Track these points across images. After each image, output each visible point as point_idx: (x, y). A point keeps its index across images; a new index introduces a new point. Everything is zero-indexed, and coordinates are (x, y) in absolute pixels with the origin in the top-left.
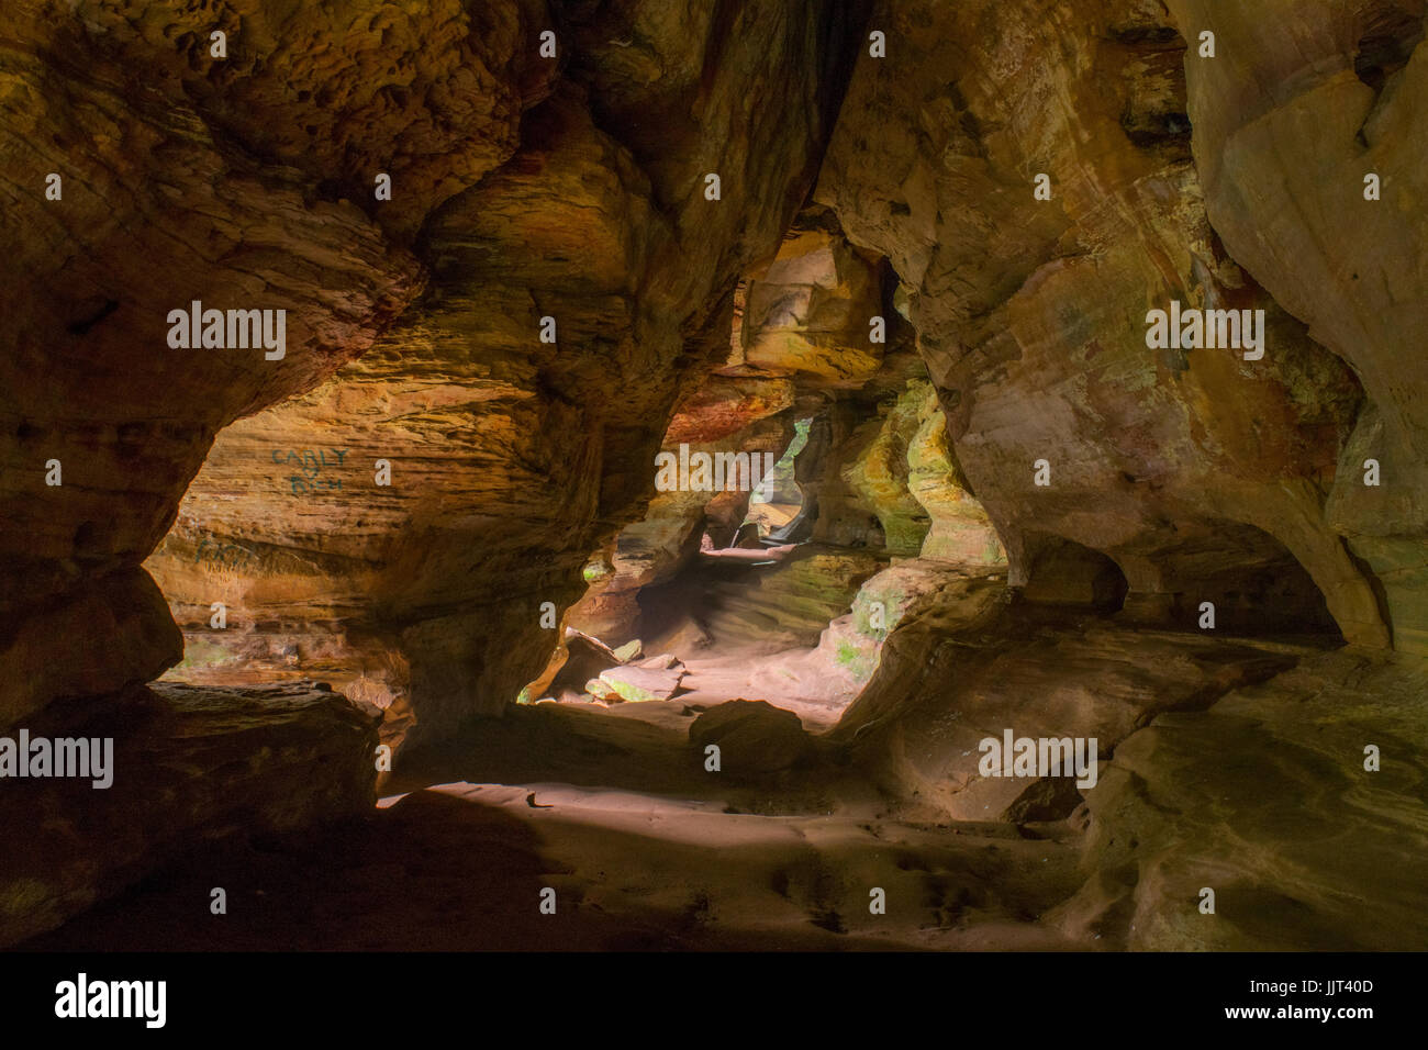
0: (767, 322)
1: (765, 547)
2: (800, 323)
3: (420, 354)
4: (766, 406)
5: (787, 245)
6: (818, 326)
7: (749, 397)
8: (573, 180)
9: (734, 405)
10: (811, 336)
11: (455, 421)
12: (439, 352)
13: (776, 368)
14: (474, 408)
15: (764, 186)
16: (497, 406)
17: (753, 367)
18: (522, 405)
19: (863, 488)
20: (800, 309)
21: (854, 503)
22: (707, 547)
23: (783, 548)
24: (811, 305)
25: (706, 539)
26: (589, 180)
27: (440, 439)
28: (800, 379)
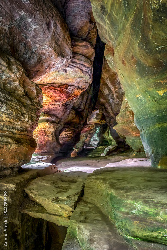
0: (91, 118)
1: (93, 147)
2: (95, 118)
3: (67, 130)
4: (92, 128)
5: (93, 111)
6: (97, 118)
7: (90, 127)
8: (77, 118)
9: (88, 128)
10: (97, 119)
11: (68, 135)
12: (68, 130)
13: (93, 123)
14: (69, 134)
15: (89, 110)
16: (71, 133)
17: (90, 123)
18: (73, 133)
19: (105, 137)
20: (95, 116)
21: (105, 140)
22: (85, 147)
23: (96, 147)
24: (96, 116)
25: (85, 146)
26: (78, 118)
27: (67, 136)
28: (96, 124)
